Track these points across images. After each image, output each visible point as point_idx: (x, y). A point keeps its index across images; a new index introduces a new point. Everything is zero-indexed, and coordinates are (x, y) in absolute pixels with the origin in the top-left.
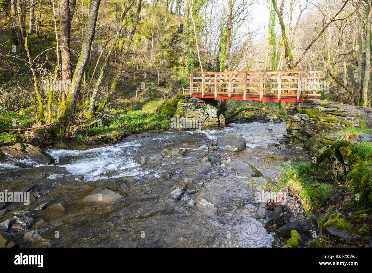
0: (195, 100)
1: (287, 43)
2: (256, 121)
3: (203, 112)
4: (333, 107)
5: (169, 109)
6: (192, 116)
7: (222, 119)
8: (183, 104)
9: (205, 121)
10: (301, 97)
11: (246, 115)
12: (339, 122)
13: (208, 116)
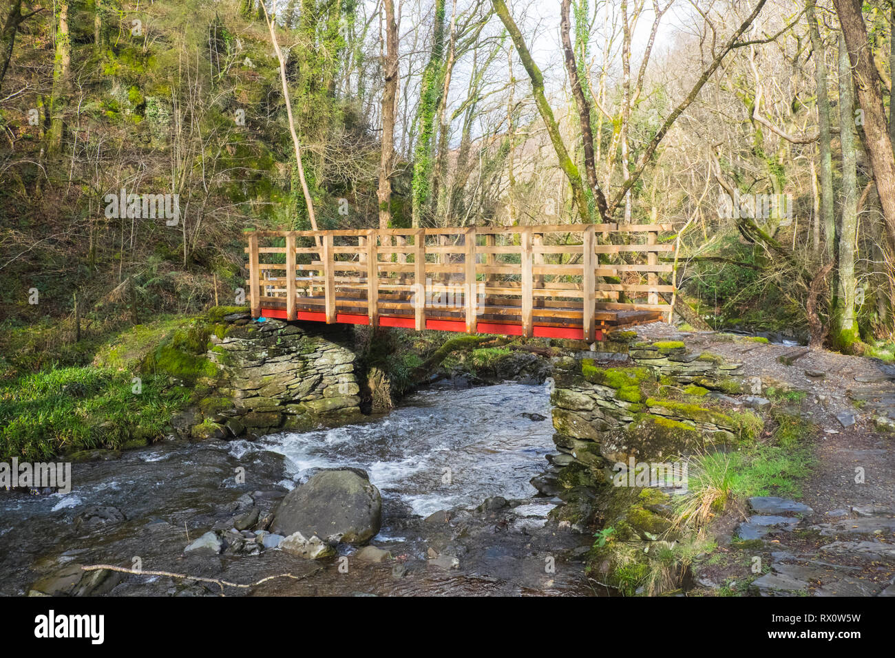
0: (266, 328)
1: (553, 129)
2: (511, 377)
3: (298, 365)
4: (698, 359)
5: (184, 358)
6: (257, 383)
7: (378, 383)
8: (226, 340)
9: (309, 397)
10: (596, 323)
11: (479, 357)
12: (713, 420)
13: (321, 379)
